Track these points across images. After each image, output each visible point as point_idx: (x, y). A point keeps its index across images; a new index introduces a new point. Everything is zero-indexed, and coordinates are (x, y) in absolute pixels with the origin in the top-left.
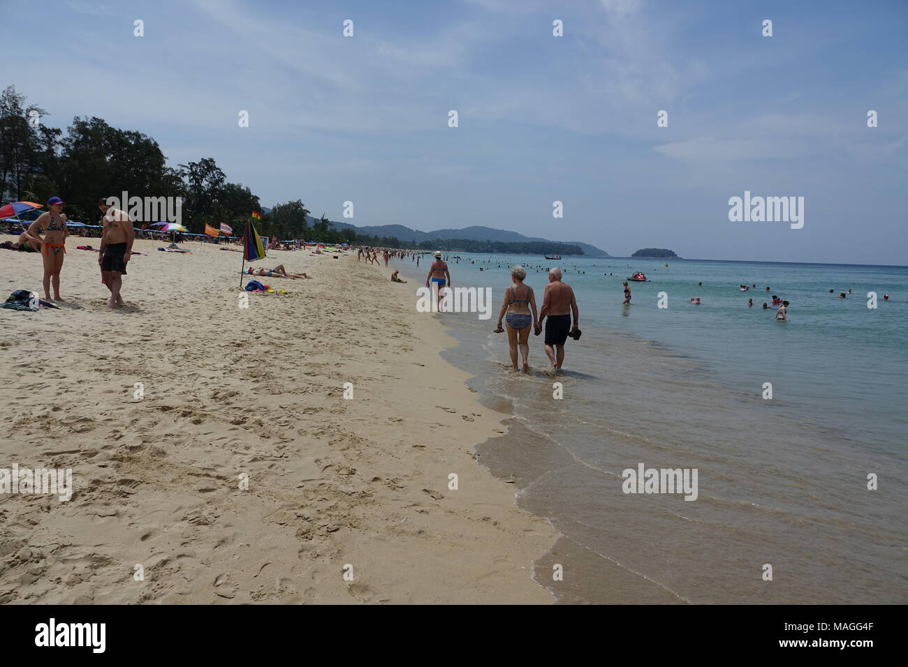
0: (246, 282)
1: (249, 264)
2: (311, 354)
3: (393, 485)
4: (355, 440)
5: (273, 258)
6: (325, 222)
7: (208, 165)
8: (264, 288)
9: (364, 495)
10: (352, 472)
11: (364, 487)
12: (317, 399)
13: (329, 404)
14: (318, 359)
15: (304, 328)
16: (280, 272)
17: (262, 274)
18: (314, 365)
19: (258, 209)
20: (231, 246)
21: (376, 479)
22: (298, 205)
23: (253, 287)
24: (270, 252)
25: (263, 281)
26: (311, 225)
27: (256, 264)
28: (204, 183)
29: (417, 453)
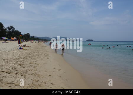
0: (19, 48)
1: (19, 44)
2: (31, 60)
3: (45, 83)
4: (38, 75)
5: (24, 43)
6: (33, 36)
7: (11, 27)
8: (22, 49)
9: (40, 85)
10: (38, 81)
11: (40, 84)
12: (32, 68)
13: (34, 69)
14: (32, 61)
15: (29, 55)
16: (25, 46)
17: (22, 46)
18: (31, 62)
19: (21, 34)
20: (16, 41)
21: (42, 82)
22: (29, 34)
23: (20, 48)
24: (23, 42)
25: (22, 47)
26: (31, 37)
27: (21, 44)
28: (11, 30)
29: (50, 77)
